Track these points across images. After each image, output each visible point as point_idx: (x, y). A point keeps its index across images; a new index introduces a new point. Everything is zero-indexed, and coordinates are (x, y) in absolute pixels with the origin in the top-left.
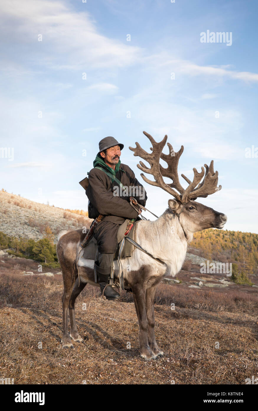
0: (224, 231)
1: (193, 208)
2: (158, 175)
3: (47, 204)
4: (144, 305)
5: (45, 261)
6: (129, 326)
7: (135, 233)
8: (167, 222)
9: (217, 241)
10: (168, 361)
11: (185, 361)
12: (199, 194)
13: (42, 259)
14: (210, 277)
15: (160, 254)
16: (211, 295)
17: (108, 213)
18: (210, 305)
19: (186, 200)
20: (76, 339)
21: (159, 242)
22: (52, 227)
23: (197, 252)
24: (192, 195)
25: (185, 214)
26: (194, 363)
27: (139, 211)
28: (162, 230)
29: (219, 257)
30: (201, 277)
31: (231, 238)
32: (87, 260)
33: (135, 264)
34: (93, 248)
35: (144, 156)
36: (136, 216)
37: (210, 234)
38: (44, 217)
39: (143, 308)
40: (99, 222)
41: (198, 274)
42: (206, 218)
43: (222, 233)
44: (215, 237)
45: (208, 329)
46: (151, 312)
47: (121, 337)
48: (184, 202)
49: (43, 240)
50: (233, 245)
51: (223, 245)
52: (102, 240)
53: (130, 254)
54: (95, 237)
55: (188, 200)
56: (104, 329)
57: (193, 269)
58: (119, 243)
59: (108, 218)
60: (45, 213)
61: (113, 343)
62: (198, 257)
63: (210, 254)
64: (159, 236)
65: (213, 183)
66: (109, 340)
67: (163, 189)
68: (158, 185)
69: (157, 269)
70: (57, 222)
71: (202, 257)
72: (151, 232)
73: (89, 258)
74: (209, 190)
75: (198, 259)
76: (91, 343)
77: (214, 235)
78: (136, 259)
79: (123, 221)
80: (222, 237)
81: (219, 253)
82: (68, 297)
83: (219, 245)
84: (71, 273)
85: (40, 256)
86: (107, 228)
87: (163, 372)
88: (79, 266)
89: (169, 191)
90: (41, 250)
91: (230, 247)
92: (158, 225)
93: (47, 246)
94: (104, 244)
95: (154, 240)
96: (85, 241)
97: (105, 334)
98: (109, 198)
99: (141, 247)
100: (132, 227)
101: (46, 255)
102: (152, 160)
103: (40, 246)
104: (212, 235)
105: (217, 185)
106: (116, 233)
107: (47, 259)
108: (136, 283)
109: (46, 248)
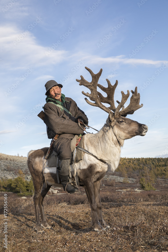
0: (133, 159)
1: (123, 121)
2: (97, 98)
3: (18, 156)
4: (93, 193)
5: (21, 192)
6: (82, 214)
7: (83, 143)
8: (105, 133)
9: (129, 165)
10: (115, 229)
11: (127, 227)
12: (127, 111)
13: (18, 191)
14: (128, 189)
15: (102, 156)
16: (132, 194)
17: (62, 132)
18: (134, 199)
19: (118, 116)
20: (46, 227)
21: (100, 148)
22: (22, 170)
23: (118, 174)
24: (122, 112)
25: (117, 126)
26: (133, 228)
27: (84, 129)
28: (102, 139)
29: (132, 175)
30: (123, 189)
31: (138, 163)
32: (51, 168)
33: (84, 164)
34: (54, 158)
35: (86, 84)
36: (82, 132)
37: (125, 162)
38: (16, 164)
39: (92, 195)
40: (56, 140)
41: (120, 188)
42: (132, 128)
43: (132, 160)
44: (128, 163)
45: (137, 210)
46: (98, 198)
47: (78, 222)
48: (116, 117)
49: (18, 179)
50: (140, 167)
51: (133, 168)
52: (61, 150)
53: (81, 158)
54: (55, 151)
55: (119, 116)
56: (65, 219)
57: (117, 185)
58: (73, 152)
59: (62, 136)
60: (17, 161)
61: (72, 227)
62: (119, 177)
63: (126, 174)
64: (100, 143)
65: (136, 102)
66: (70, 225)
67: (101, 108)
68: (96, 105)
69: (101, 167)
70: (26, 166)
71: (121, 177)
72: (94, 141)
73: (52, 166)
74: (134, 107)
75: (119, 178)
76: (57, 228)
77: (127, 162)
78: (85, 161)
79: (73, 137)
80: (132, 163)
81: (132, 173)
82: (38, 197)
83: (131, 168)
84: (40, 179)
85: (17, 189)
86: (63, 142)
87: (113, 237)
88: (45, 173)
89: (105, 109)
90: (17, 185)
91: (138, 169)
92: (99, 136)
93: (21, 182)
94: (62, 153)
95: (97, 146)
96: (47, 155)
97: (66, 221)
98: (61, 122)
99: (88, 152)
100: (80, 140)
101: (20, 188)
102: (92, 86)
103: (16, 183)
104: (126, 162)
105: (139, 103)
106: (69, 145)
107: (21, 190)
108: (86, 178)
109: (20, 183)
